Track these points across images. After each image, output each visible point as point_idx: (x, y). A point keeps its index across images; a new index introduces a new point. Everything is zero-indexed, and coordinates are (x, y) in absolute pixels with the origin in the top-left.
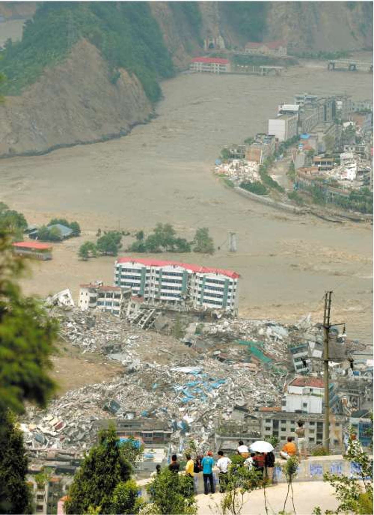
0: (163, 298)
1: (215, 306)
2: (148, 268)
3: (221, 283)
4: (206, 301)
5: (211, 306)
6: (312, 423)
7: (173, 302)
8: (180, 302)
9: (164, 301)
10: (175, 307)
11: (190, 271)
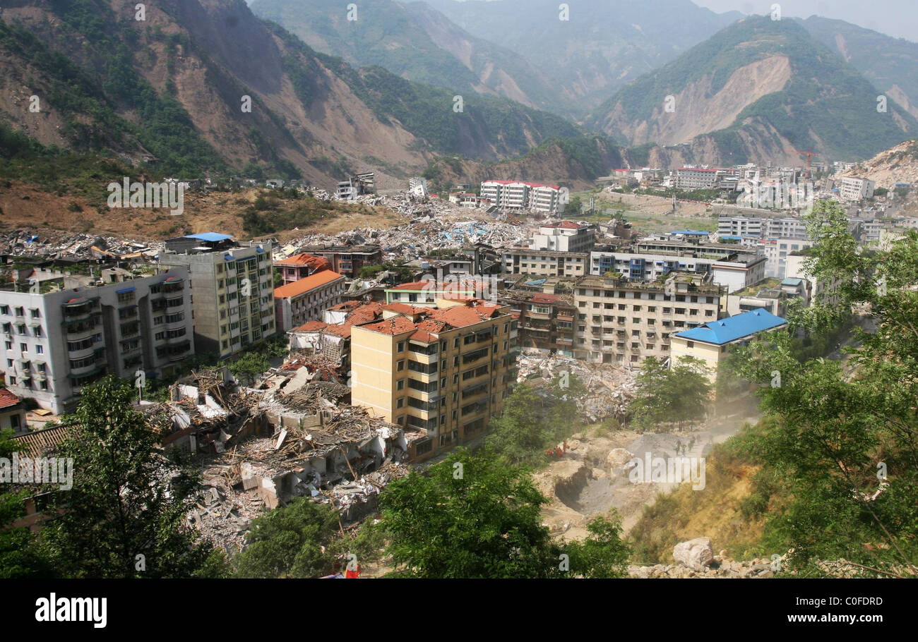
0: (510, 205)
1: (545, 210)
2: (502, 185)
3: (549, 193)
4: (539, 207)
5: (542, 210)
6: (553, 259)
7: (517, 208)
8: (521, 208)
9: (512, 208)
10: (518, 212)
11: (529, 186)
